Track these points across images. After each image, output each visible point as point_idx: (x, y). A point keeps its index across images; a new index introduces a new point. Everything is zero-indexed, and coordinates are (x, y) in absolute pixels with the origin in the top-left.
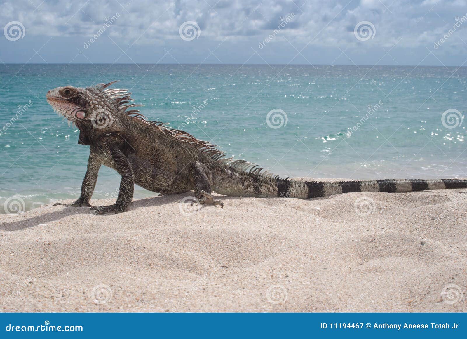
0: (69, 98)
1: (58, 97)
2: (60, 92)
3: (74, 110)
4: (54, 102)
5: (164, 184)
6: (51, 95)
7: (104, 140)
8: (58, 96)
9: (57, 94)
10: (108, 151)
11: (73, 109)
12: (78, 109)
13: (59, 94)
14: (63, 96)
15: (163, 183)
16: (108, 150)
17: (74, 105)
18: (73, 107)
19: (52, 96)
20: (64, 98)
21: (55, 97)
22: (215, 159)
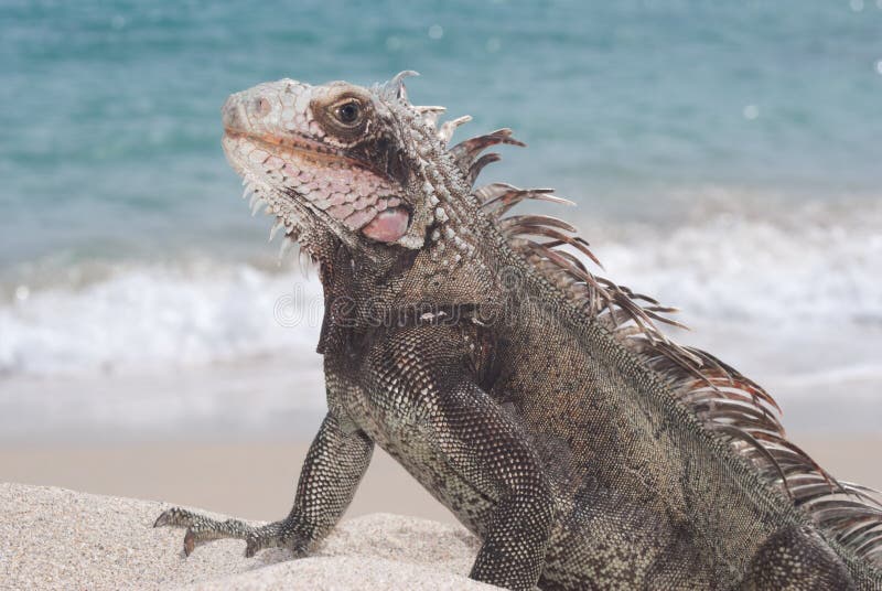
0: (355, 143)
1: (305, 137)
2: (319, 111)
3: (373, 200)
4: (286, 156)
5: (617, 562)
6: (275, 120)
7: (412, 340)
8: (304, 128)
9: (301, 119)
10: (425, 392)
11: (369, 196)
12: (390, 197)
13: (310, 117)
14: (330, 130)
15: (612, 557)
16: (425, 386)
17: (377, 181)
18: (371, 190)
19: (277, 128)
20: (334, 142)
21: (292, 132)
22: (856, 545)
